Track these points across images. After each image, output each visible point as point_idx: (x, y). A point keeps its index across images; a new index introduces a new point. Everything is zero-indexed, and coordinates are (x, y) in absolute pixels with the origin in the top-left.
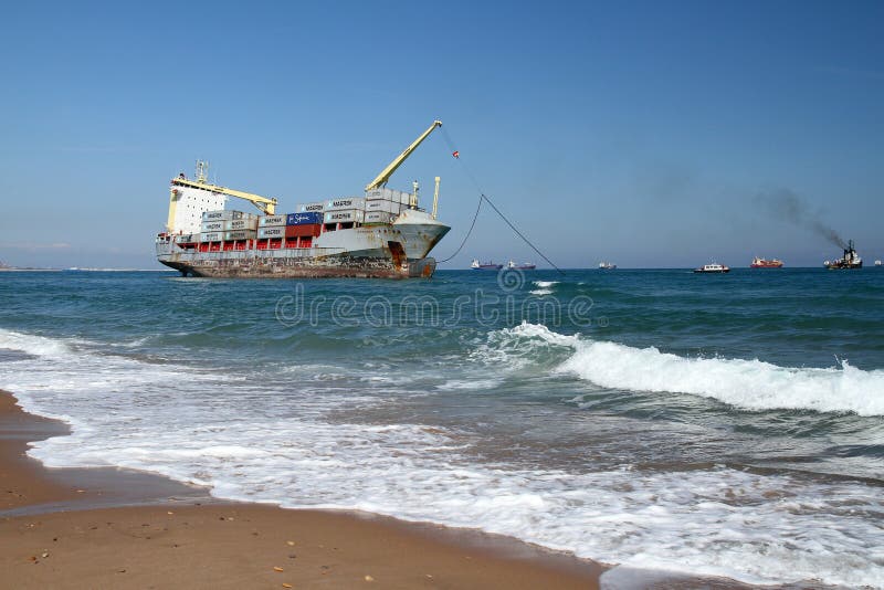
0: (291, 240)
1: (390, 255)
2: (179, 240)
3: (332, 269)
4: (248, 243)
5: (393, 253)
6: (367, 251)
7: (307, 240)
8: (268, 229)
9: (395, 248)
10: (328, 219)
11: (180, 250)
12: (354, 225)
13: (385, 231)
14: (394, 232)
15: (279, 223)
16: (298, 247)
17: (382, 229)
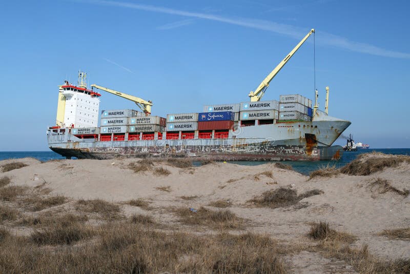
0: (204, 133)
1: (304, 144)
2: (75, 132)
3: (250, 154)
4: (156, 135)
5: (307, 142)
6: (285, 141)
7: (223, 132)
8: (176, 124)
9: (310, 139)
10: (245, 116)
11: (78, 139)
12: (275, 122)
13: (304, 126)
14: (312, 126)
15: (190, 120)
16: (213, 137)
17: (302, 124)
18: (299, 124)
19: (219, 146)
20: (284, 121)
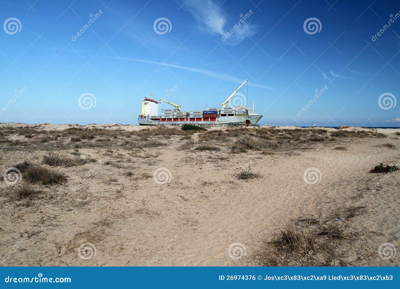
0: (205, 119)
1: (245, 124)
2: (150, 118)
4: (185, 119)
5: (247, 123)
6: (238, 123)
7: (213, 119)
8: (194, 115)
9: (248, 122)
10: (222, 113)
11: (151, 121)
12: (234, 115)
13: (246, 117)
14: (249, 117)
15: (200, 114)
16: (209, 120)
17: (245, 116)
18: (244, 116)
19: (212, 124)
20: (238, 115)
